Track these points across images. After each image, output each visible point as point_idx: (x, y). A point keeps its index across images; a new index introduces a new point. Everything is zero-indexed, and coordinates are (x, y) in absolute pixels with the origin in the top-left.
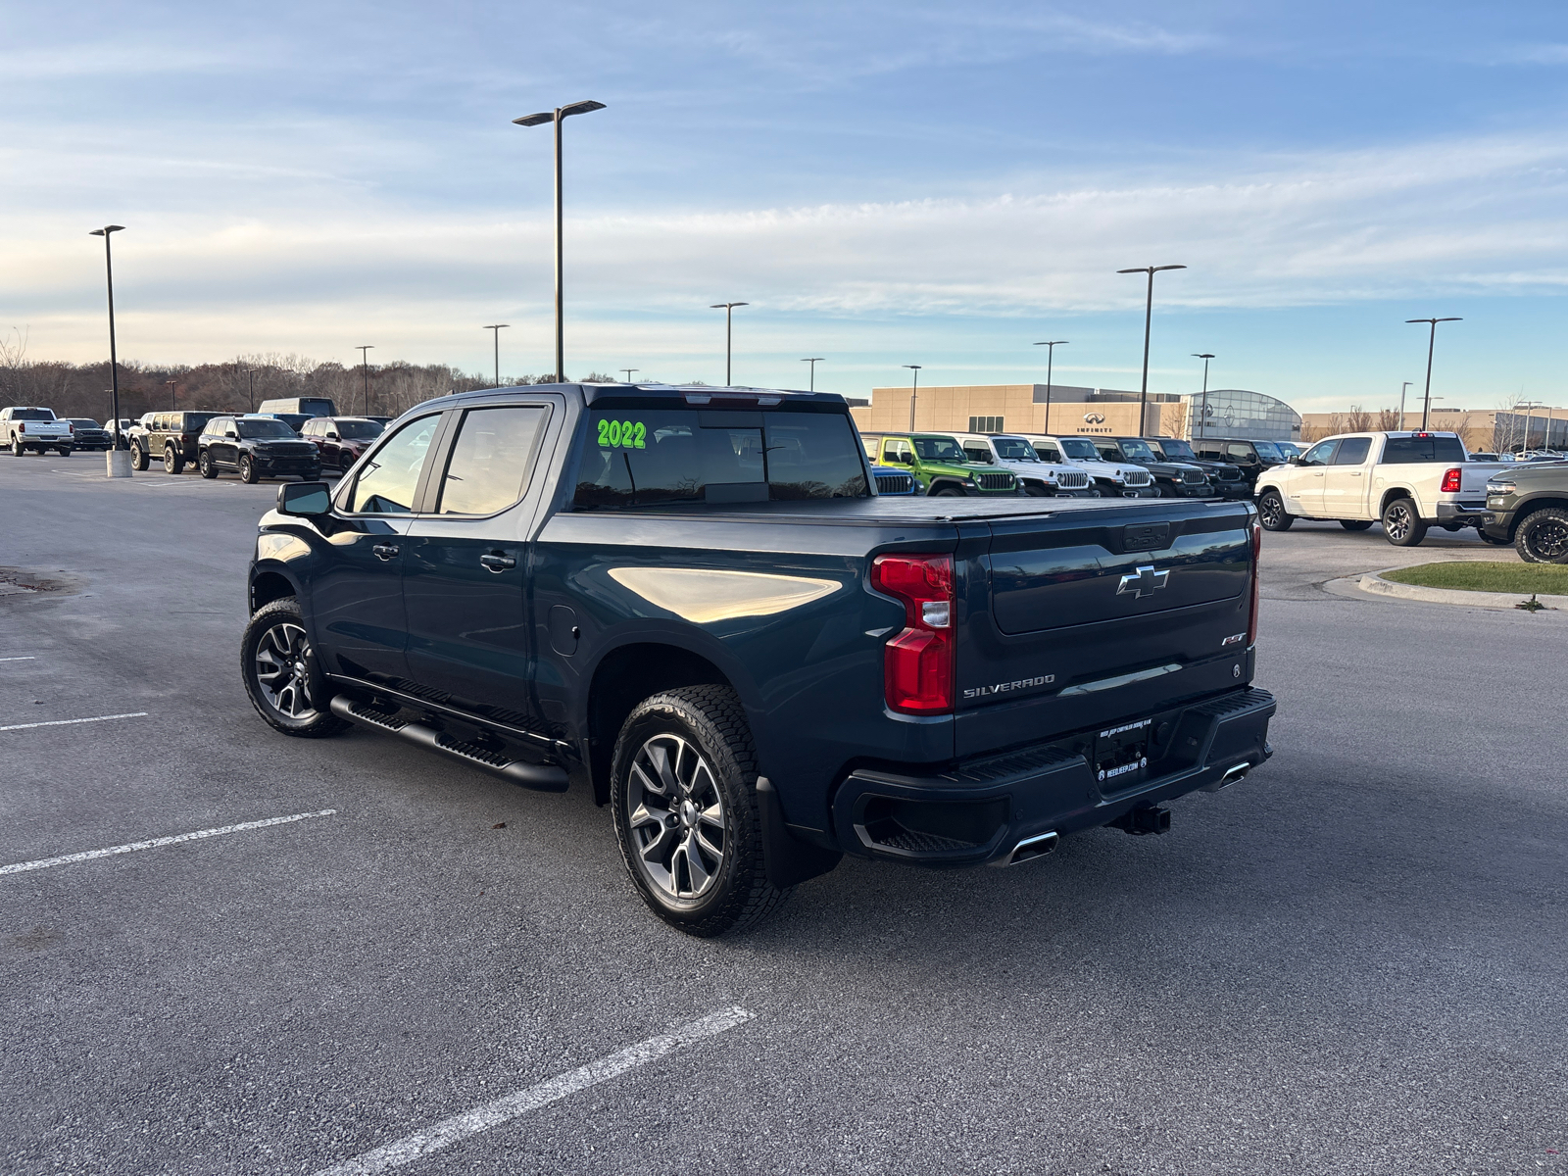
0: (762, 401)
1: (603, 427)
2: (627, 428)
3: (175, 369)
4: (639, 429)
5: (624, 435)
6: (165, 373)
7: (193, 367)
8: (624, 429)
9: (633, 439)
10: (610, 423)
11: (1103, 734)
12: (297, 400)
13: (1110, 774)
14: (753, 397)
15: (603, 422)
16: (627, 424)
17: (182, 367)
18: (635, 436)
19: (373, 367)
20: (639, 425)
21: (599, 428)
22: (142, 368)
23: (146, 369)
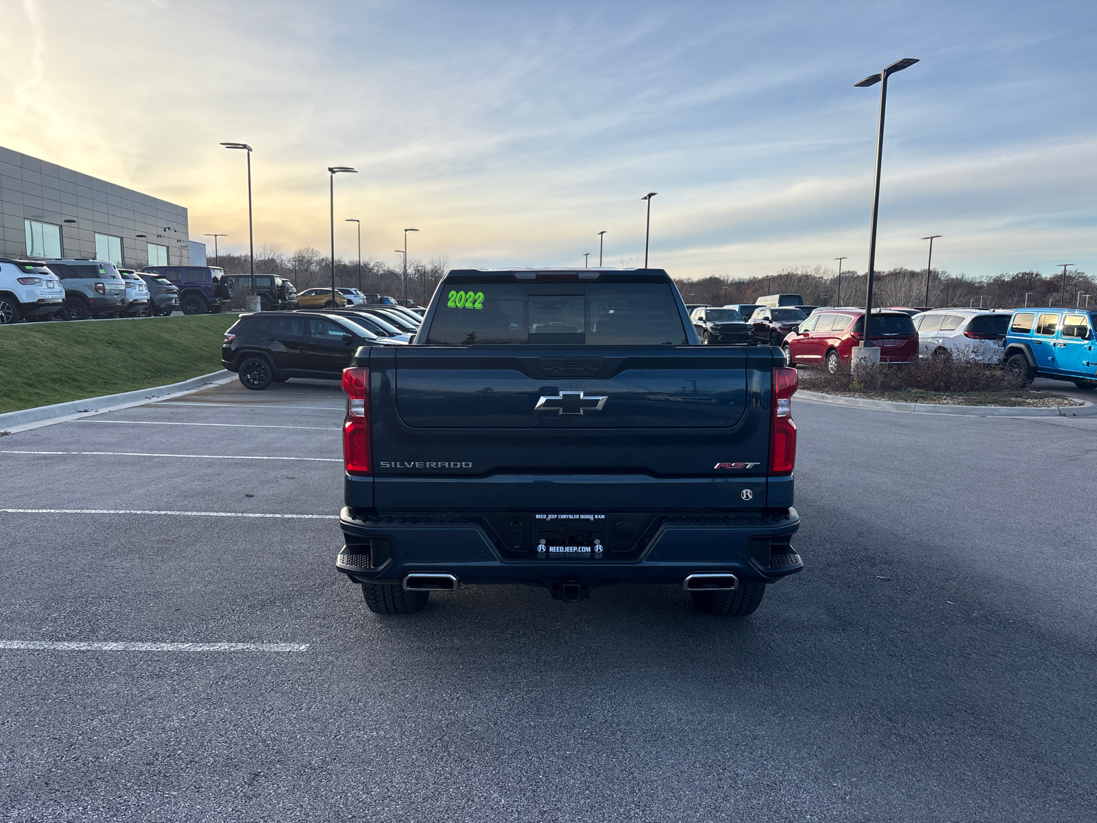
0: (580, 276)
1: (453, 295)
2: (470, 296)
3: (749, 280)
4: (479, 297)
5: (467, 300)
6: (744, 282)
7: (760, 277)
8: (467, 297)
9: (474, 303)
10: (458, 293)
11: (537, 516)
12: (778, 296)
13: (552, 549)
14: (575, 273)
15: (453, 292)
16: (471, 293)
17: (754, 278)
18: (475, 301)
20: (480, 294)
21: (450, 296)
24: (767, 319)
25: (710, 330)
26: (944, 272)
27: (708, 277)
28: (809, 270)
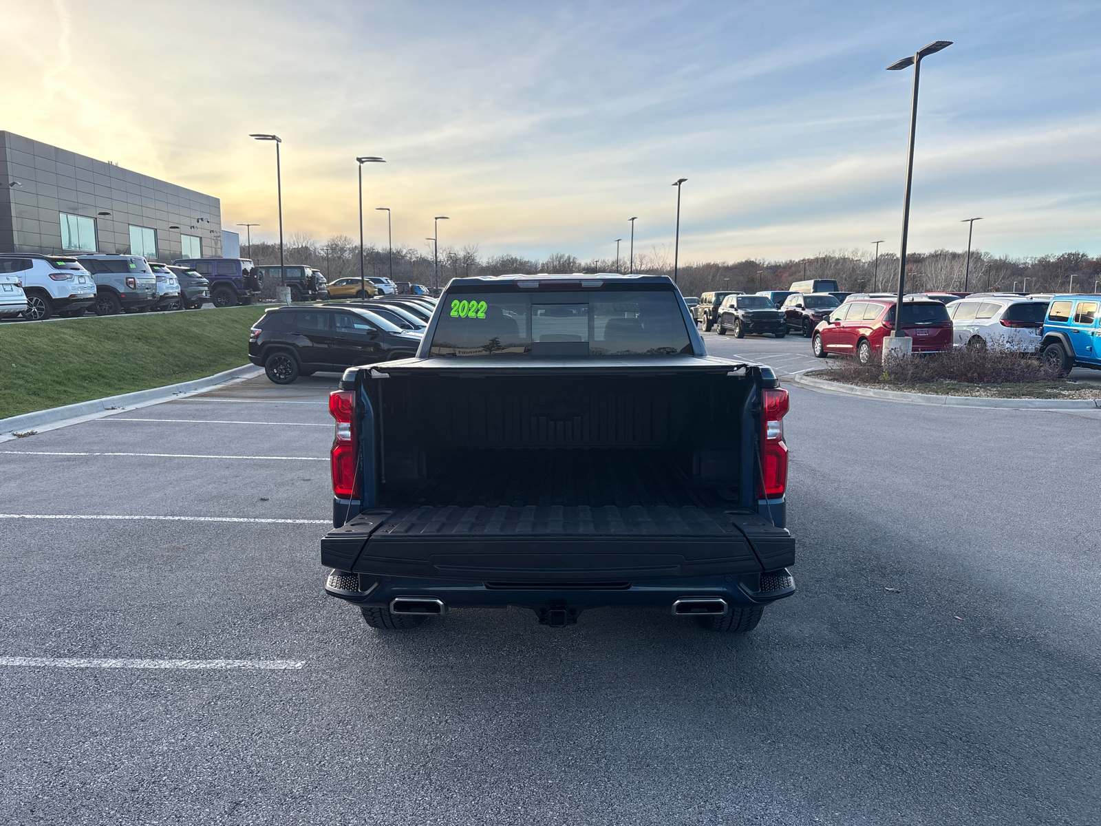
0: (584, 284)
1: (455, 305)
2: (473, 305)
3: (786, 263)
4: (482, 306)
5: (470, 310)
6: (780, 265)
7: (797, 261)
8: (470, 306)
9: (477, 312)
10: (460, 302)
12: (813, 281)
14: (578, 282)
15: (456, 302)
16: (474, 302)
17: (791, 261)
18: (478, 310)
19: (920, 255)
20: (483, 303)
21: (452, 305)
22: (766, 263)
23: (769, 264)
24: (799, 306)
25: (742, 318)
26: (987, 253)
27: (744, 261)
28: (846, 253)
